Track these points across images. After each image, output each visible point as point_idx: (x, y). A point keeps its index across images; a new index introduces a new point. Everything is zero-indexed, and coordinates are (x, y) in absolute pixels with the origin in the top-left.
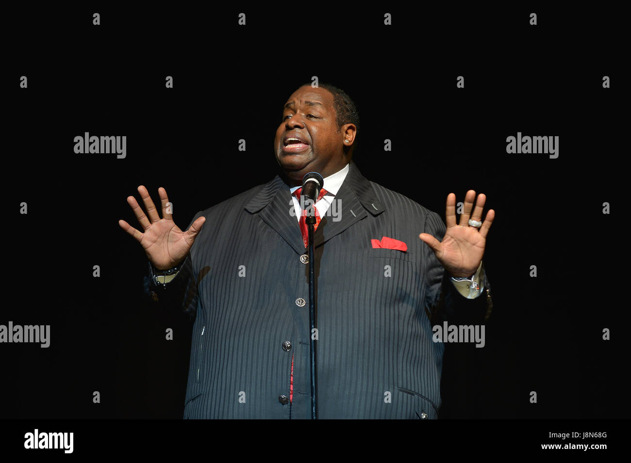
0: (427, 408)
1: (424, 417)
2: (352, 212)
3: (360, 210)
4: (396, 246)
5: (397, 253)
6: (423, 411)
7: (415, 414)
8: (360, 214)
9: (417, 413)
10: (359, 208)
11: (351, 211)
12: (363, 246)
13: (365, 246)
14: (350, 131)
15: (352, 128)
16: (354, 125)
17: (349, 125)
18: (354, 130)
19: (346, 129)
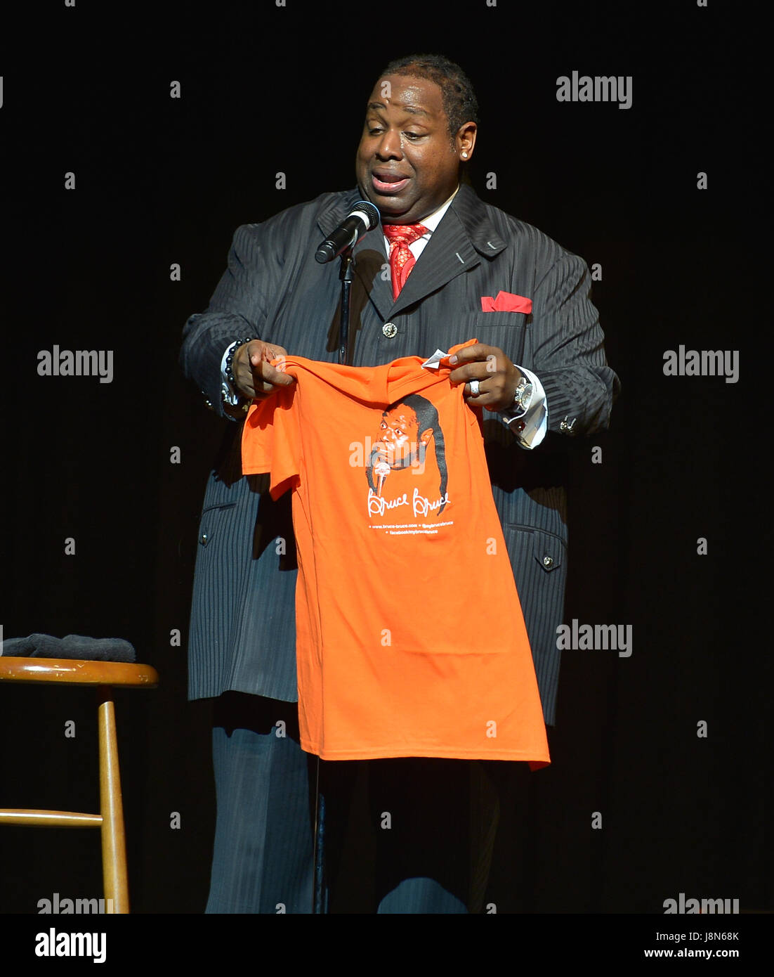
0: (552, 549)
1: (548, 562)
2: (458, 256)
3: (471, 254)
4: (518, 306)
5: (518, 317)
6: (545, 554)
7: (534, 559)
8: (470, 259)
9: (536, 559)
10: (470, 250)
11: (457, 254)
12: (468, 308)
13: (472, 309)
14: (469, 134)
15: (470, 129)
16: (472, 124)
17: (467, 126)
18: (473, 132)
19: (462, 133)
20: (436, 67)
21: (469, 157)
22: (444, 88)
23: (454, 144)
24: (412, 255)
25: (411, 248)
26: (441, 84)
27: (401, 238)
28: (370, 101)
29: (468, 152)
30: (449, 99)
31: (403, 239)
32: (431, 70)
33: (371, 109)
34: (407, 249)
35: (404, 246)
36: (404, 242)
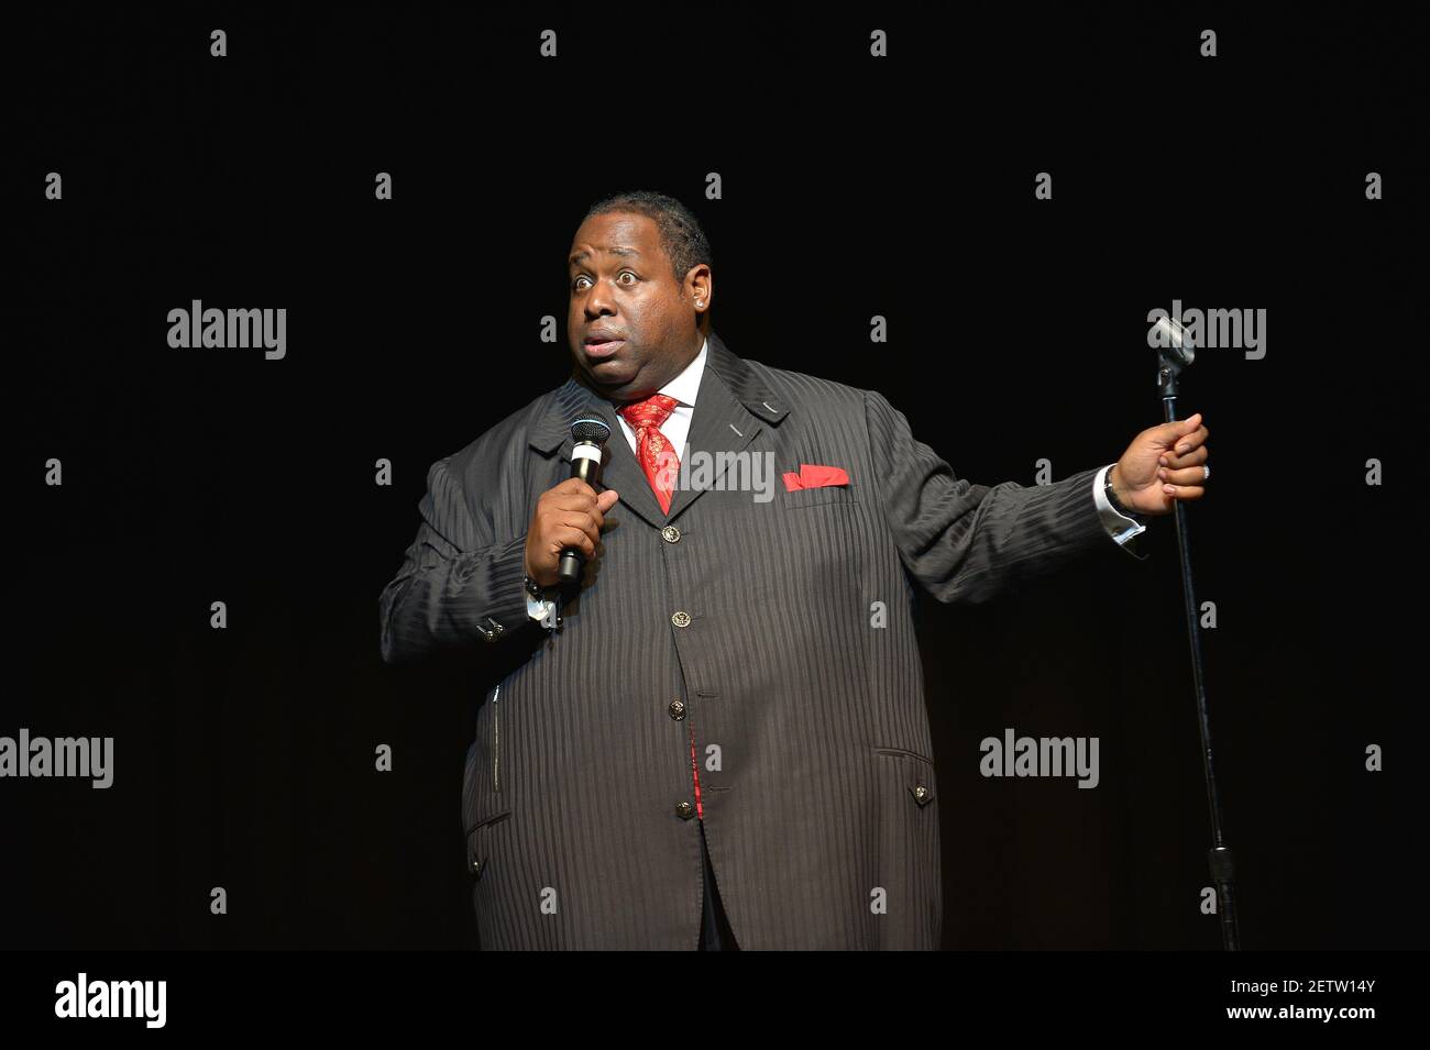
0: (924, 775)
2: (733, 428)
3: (747, 421)
4: (828, 479)
5: (832, 492)
6: (919, 783)
8: (748, 429)
9: (909, 790)
10: (744, 418)
11: (731, 426)
14: (700, 279)
15: (702, 273)
16: (704, 267)
17: (697, 269)
18: (706, 275)
19: (692, 279)
20: (648, 202)
21: (706, 306)
22: (659, 223)
23: (682, 290)
24: (666, 439)
25: (663, 430)
26: (655, 218)
27: (647, 422)
28: (572, 255)
29: (704, 300)
30: (667, 236)
31: (649, 422)
32: (642, 204)
33: (574, 265)
34: (661, 435)
35: (653, 430)
36: (653, 425)
